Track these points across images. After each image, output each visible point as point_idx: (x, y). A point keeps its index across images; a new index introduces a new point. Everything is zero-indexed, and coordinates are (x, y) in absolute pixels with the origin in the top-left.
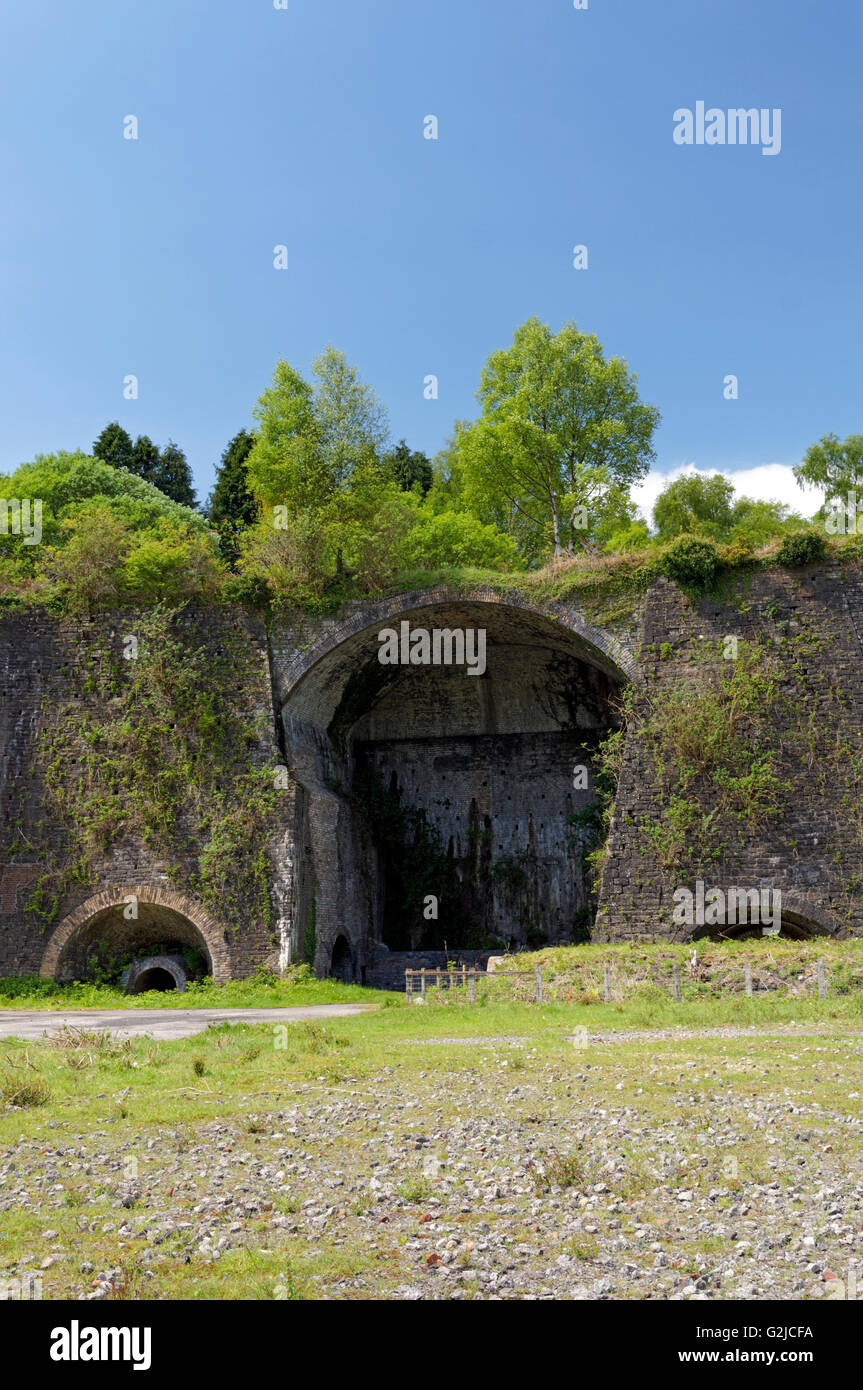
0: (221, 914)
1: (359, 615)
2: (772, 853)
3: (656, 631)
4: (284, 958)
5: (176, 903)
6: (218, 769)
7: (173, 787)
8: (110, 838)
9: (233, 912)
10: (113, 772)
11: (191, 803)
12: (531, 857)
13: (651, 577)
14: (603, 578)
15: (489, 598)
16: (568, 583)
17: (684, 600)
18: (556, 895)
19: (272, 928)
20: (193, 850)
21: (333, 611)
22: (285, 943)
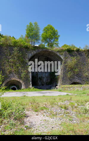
0: (24, 81)
1: (37, 51)
2: (77, 77)
3: (65, 56)
4: (31, 86)
5: (18, 80)
6: (22, 65)
7: (18, 67)
8: (10, 72)
9: (25, 81)
10: (10, 65)
11: (20, 69)
12: (42, 77)
13: (65, 51)
14: (61, 50)
15: (50, 51)
16: (58, 50)
17: (68, 53)
18: (44, 81)
19: (30, 83)
20: (20, 74)
21: (34, 50)
22: (31, 85)
